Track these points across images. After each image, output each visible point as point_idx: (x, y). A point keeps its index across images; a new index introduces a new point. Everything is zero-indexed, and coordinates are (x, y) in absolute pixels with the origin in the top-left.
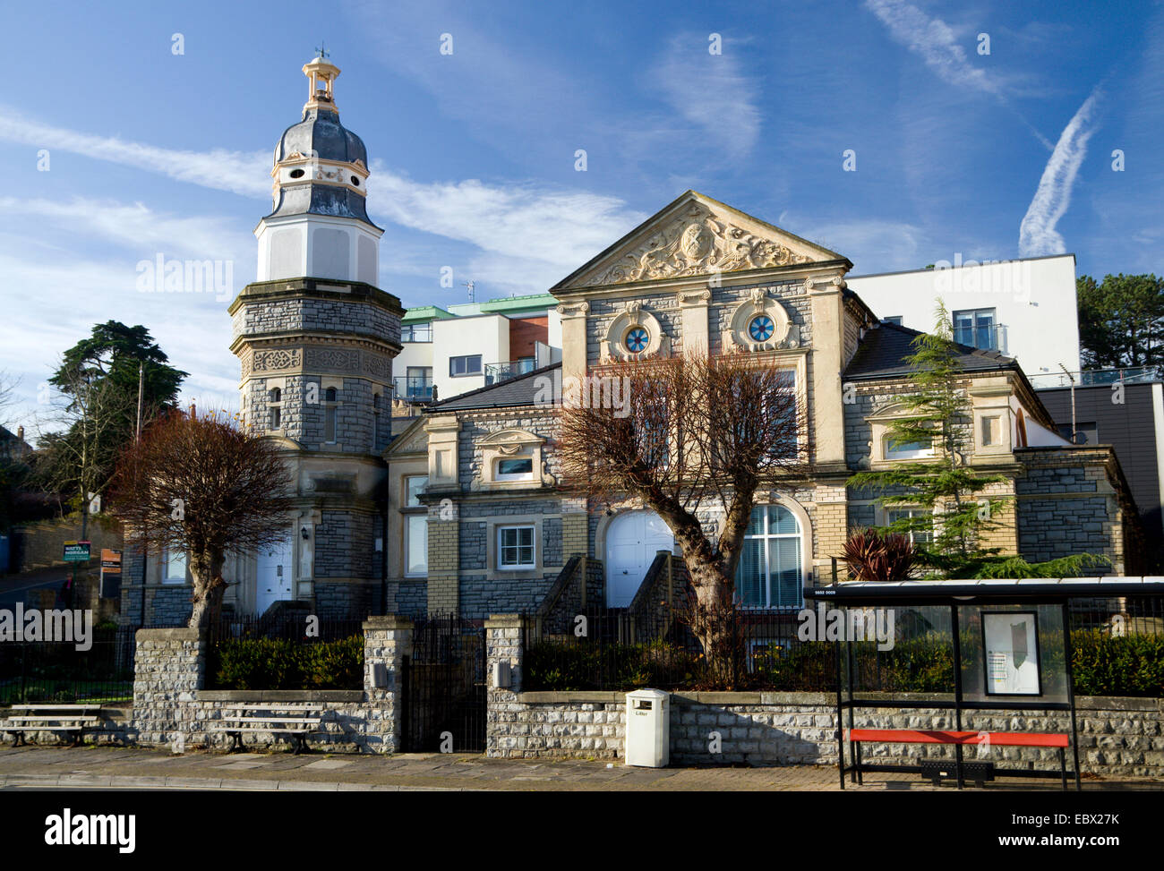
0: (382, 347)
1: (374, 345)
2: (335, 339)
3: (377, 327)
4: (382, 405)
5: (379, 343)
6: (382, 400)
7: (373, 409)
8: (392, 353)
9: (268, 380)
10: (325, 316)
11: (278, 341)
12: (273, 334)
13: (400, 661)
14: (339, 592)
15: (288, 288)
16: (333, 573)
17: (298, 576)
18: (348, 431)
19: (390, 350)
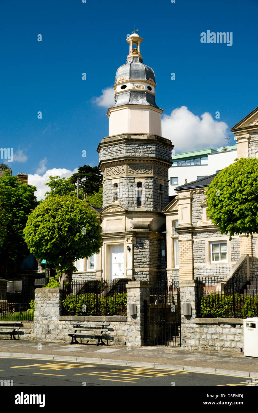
0: (163, 163)
1: (158, 162)
2: (141, 160)
3: (159, 154)
4: (163, 189)
5: (161, 161)
6: (163, 187)
7: (159, 191)
8: (168, 166)
9: (112, 180)
10: (136, 150)
11: (116, 162)
12: (114, 159)
13: (143, 303)
14: (144, 274)
15: (119, 138)
16: (141, 266)
17: (126, 268)
18: (147, 201)
19: (167, 164)
